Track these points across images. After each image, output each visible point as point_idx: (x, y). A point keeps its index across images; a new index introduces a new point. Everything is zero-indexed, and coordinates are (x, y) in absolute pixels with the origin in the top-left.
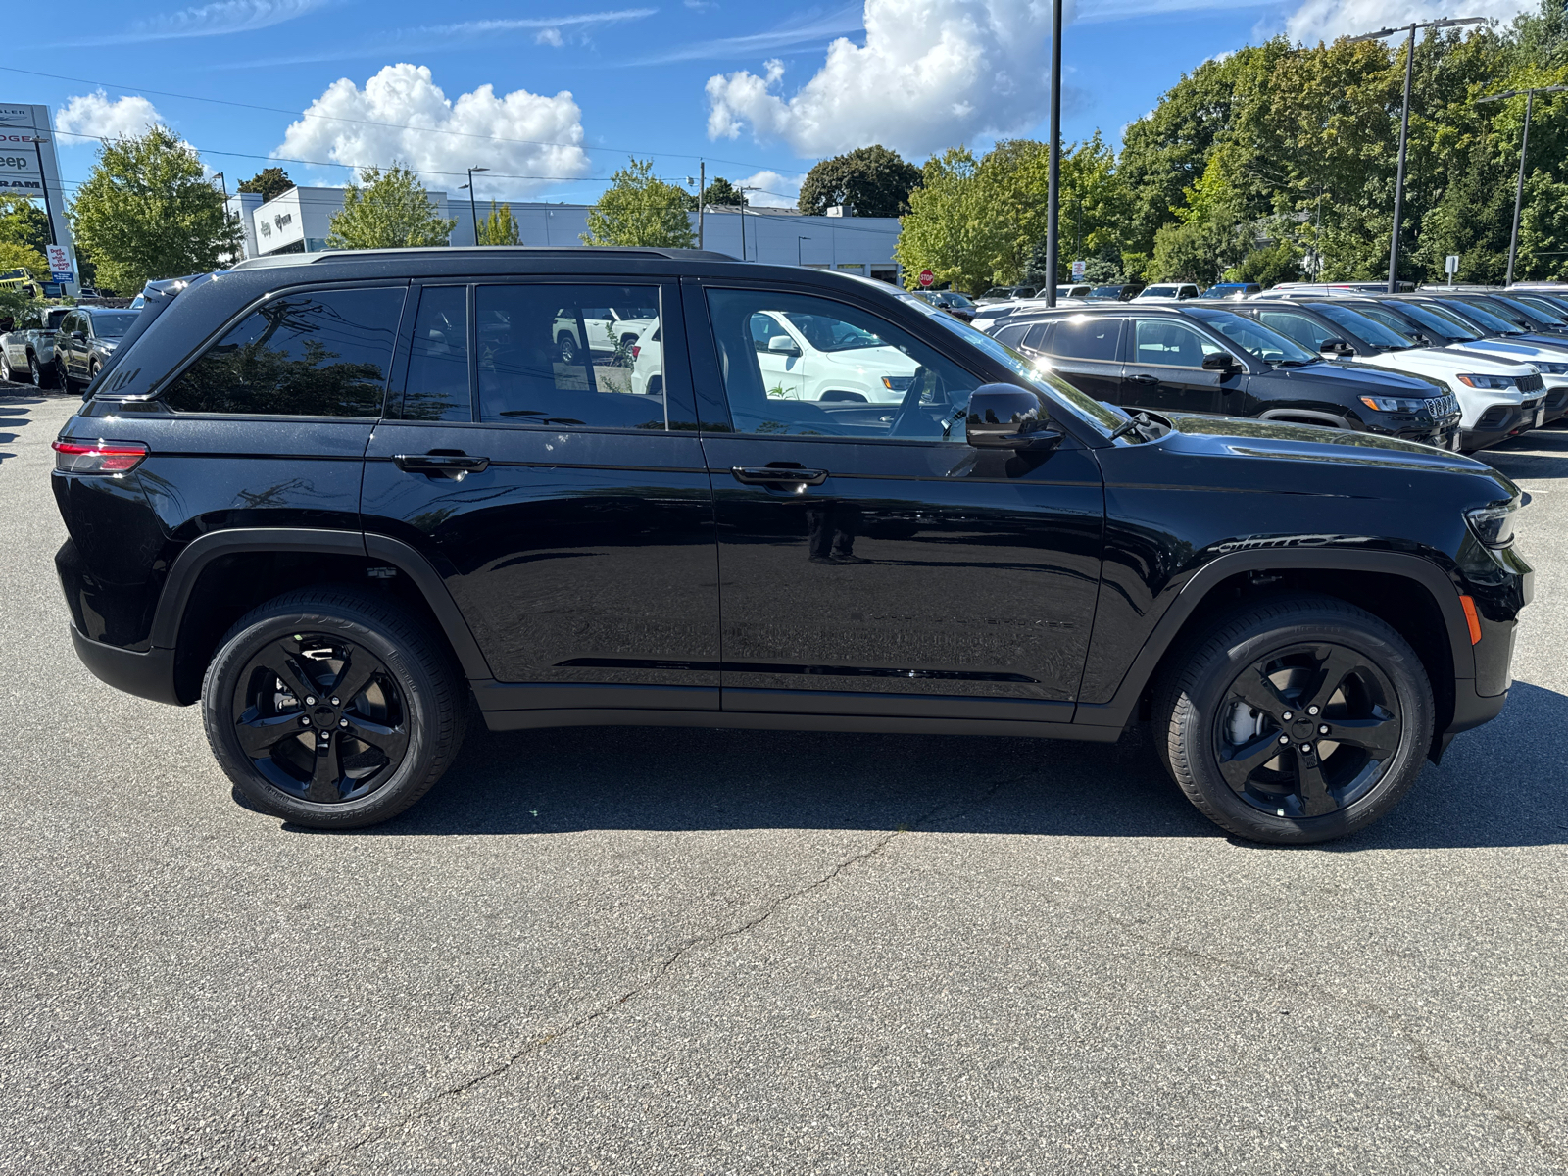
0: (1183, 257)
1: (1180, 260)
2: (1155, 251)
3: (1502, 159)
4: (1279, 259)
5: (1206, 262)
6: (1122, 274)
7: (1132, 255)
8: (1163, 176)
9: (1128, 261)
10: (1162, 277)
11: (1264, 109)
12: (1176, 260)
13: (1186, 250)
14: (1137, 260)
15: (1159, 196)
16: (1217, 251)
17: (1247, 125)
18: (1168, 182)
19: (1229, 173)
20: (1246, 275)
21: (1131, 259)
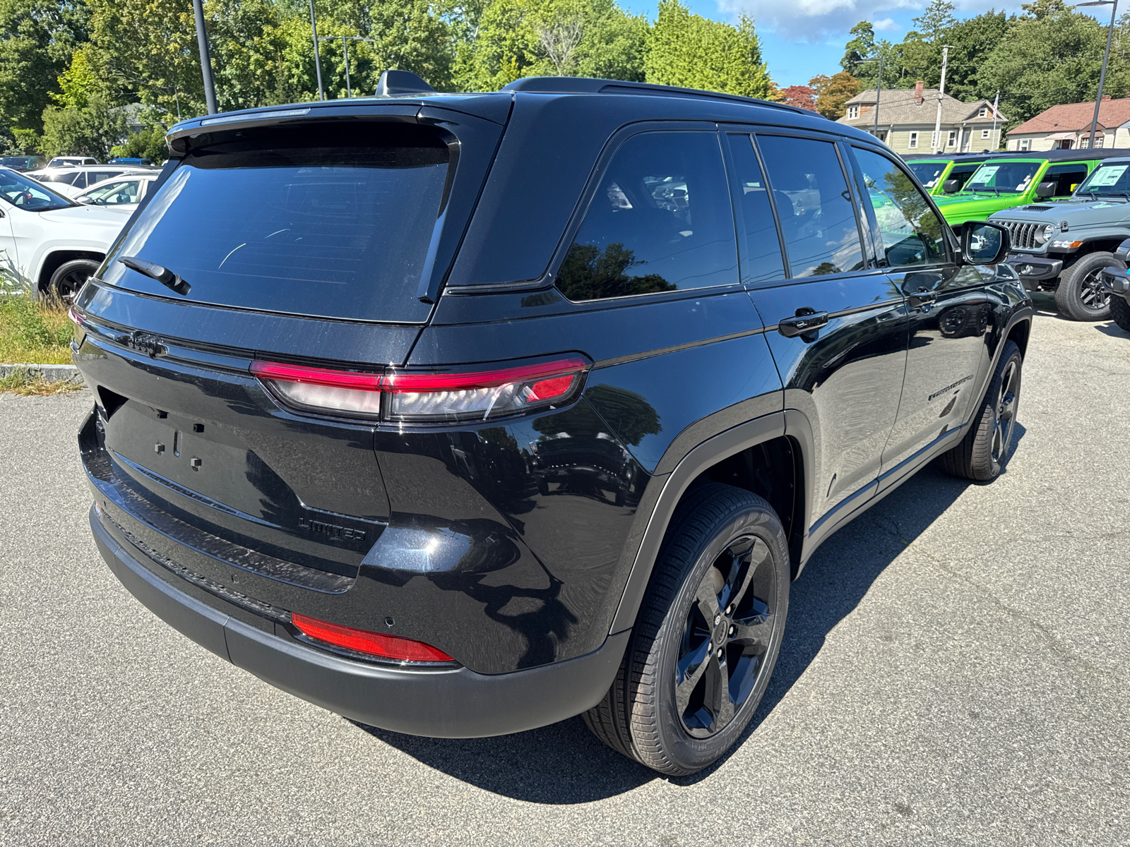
0: (74, 135)
1: (71, 137)
2: (45, 128)
3: (295, 80)
4: (156, 141)
5: (93, 140)
6: (16, 147)
7: (22, 131)
8: (14, 64)
9: (19, 136)
10: (58, 150)
11: (115, 20)
12: (67, 137)
13: (76, 130)
14: (27, 135)
15: (15, 81)
16: (101, 131)
17: (104, 30)
18: (19, 69)
19: (96, 69)
20: (132, 152)
21: (22, 134)
